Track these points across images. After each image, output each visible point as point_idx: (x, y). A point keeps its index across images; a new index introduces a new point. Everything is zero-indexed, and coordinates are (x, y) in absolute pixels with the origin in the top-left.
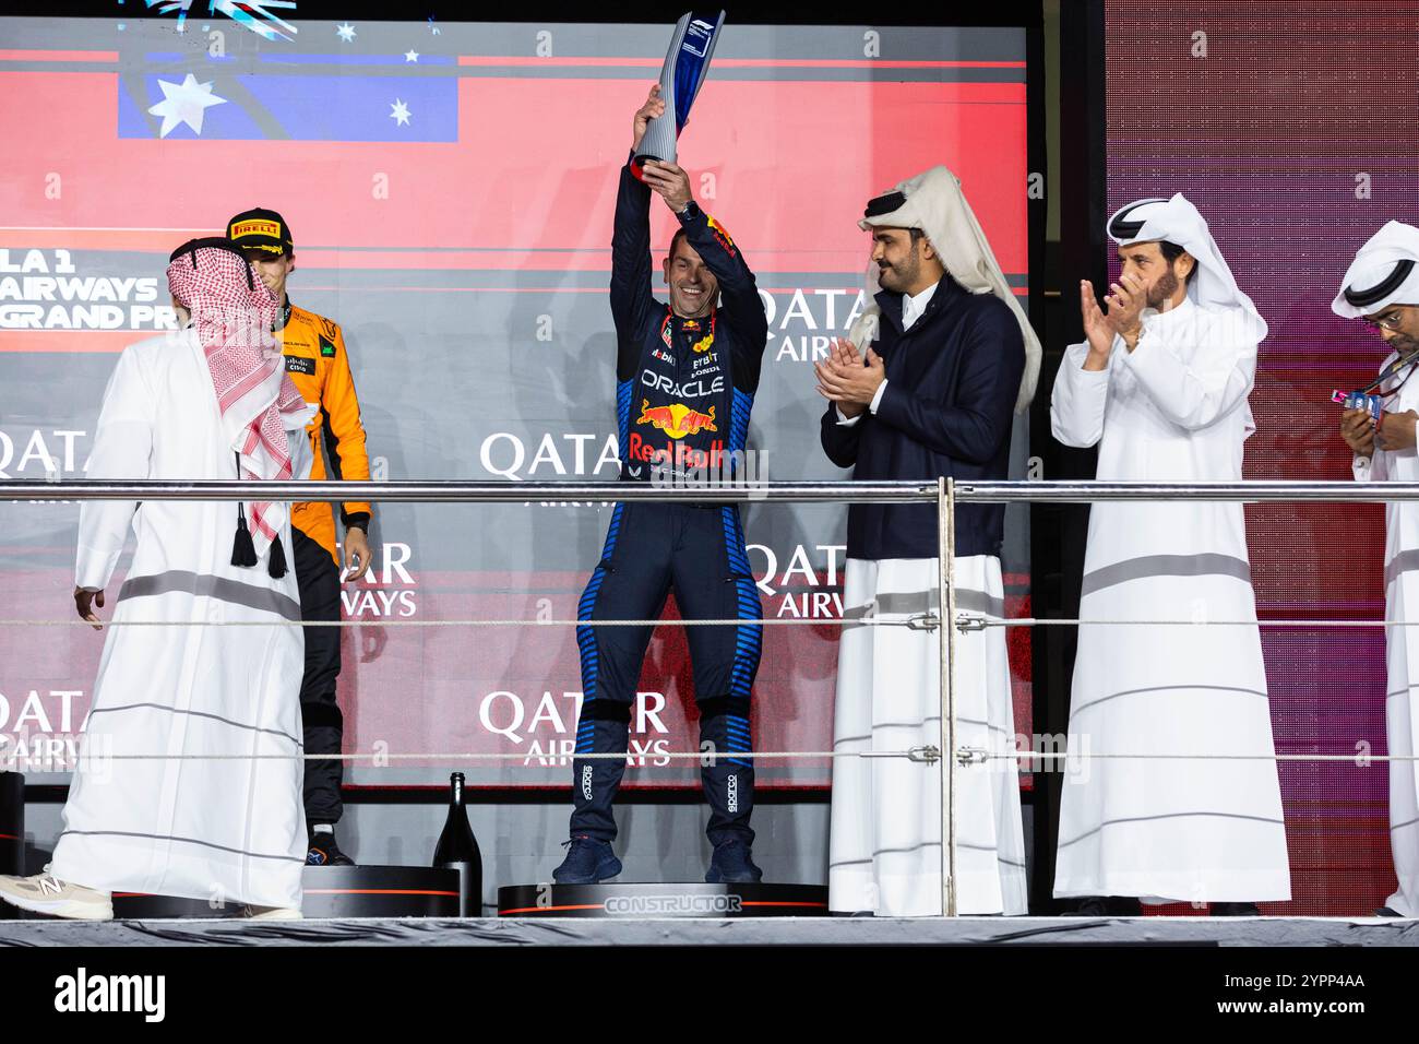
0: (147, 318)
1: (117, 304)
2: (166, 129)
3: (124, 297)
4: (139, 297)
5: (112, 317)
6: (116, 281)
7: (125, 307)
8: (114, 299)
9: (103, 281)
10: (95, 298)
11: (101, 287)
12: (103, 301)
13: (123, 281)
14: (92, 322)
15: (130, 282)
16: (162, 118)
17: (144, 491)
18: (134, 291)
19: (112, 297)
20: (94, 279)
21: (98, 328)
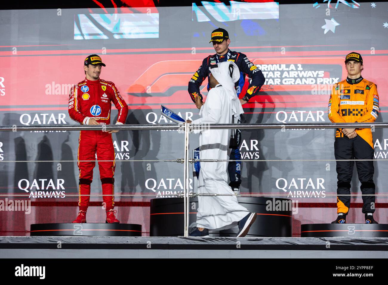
0: (322, 81)
1: (314, 78)
2: (325, 32)
3: (315, 76)
4: (319, 76)
5: (312, 81)
6: (313, 72)
7: (316, 79)
8: (313, 76)
9: (310, 72)
10: (308, 76)
11: (310, 73)
12: (310, 77)
13: (315, 72)
14: (307, 83)
15: (317, 72)
16: (324, 29)
17: (323, 126)
18: (318, 74)
19: (312, 76)
20: (307, 71)
21: (309, 84)
